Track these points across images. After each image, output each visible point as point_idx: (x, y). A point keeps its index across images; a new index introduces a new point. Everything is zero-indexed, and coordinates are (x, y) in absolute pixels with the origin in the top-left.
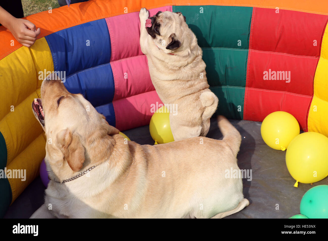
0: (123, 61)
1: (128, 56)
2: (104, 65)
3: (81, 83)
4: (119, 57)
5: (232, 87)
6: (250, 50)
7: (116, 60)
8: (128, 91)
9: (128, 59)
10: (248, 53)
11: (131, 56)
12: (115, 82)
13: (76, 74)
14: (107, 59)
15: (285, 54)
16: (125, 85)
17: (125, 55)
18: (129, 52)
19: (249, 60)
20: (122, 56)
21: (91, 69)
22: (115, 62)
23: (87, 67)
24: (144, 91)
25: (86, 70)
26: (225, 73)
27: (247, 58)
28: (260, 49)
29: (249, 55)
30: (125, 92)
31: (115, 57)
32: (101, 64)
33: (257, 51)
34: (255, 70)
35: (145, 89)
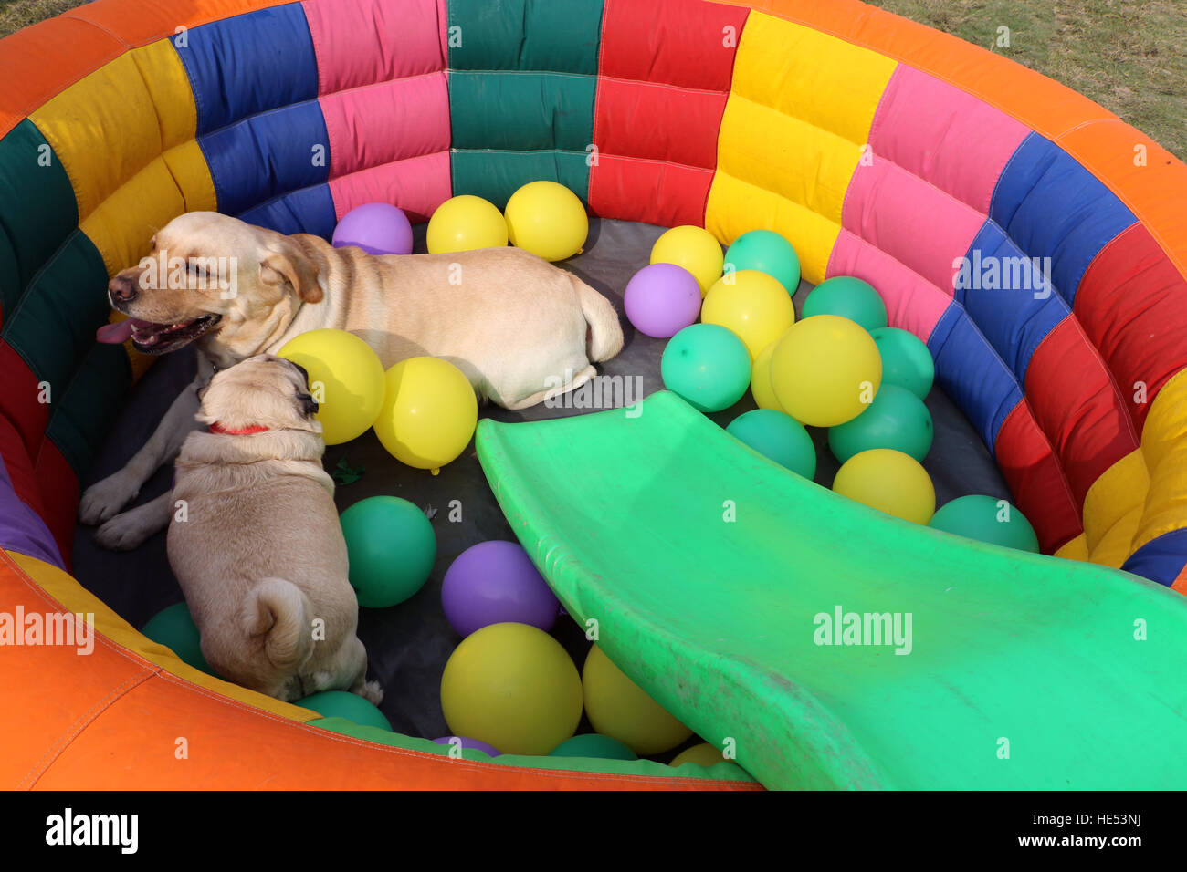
0: (345, 93)
1: (353, 86)
2: (304, 104)
3: (259, 139)
4: (336, 87)
5: (566, 153)
6: (600, 78)
7: (329, 92)
8: (359, 158)
9: (356, 90)
10: (596, 84)
11: (362, 84)
12: (330, 139)
13: (246, 121)
14: (311, 91)
15: (667, 86)
16: (352, 146)
17: (347, 81)
18: (356, 77)
19: (598, 97)
20: (342, 84)
21: (277, 111)
22: (328, 97)
23: (269, 106)
24: (391, 159)
25: (268, 114)
26: (554, 125)
27: (594, 95)
28: (619, 75)
29: (599, 88)
30: (352, 161)
31: (327, 86)
32: (299, 100)
33: (613, 80)
34: (609, 117)
35: (393, 156)
